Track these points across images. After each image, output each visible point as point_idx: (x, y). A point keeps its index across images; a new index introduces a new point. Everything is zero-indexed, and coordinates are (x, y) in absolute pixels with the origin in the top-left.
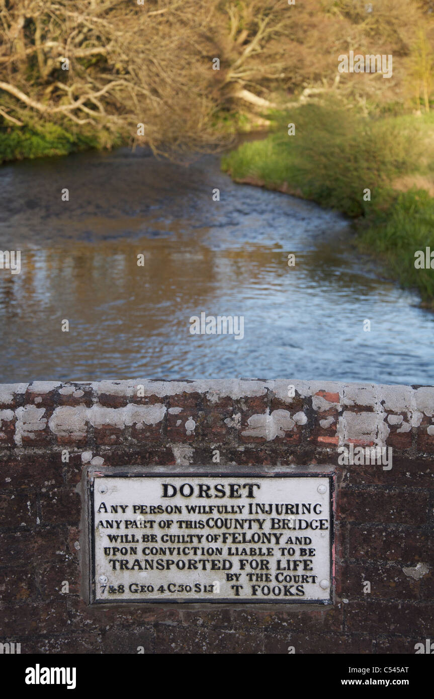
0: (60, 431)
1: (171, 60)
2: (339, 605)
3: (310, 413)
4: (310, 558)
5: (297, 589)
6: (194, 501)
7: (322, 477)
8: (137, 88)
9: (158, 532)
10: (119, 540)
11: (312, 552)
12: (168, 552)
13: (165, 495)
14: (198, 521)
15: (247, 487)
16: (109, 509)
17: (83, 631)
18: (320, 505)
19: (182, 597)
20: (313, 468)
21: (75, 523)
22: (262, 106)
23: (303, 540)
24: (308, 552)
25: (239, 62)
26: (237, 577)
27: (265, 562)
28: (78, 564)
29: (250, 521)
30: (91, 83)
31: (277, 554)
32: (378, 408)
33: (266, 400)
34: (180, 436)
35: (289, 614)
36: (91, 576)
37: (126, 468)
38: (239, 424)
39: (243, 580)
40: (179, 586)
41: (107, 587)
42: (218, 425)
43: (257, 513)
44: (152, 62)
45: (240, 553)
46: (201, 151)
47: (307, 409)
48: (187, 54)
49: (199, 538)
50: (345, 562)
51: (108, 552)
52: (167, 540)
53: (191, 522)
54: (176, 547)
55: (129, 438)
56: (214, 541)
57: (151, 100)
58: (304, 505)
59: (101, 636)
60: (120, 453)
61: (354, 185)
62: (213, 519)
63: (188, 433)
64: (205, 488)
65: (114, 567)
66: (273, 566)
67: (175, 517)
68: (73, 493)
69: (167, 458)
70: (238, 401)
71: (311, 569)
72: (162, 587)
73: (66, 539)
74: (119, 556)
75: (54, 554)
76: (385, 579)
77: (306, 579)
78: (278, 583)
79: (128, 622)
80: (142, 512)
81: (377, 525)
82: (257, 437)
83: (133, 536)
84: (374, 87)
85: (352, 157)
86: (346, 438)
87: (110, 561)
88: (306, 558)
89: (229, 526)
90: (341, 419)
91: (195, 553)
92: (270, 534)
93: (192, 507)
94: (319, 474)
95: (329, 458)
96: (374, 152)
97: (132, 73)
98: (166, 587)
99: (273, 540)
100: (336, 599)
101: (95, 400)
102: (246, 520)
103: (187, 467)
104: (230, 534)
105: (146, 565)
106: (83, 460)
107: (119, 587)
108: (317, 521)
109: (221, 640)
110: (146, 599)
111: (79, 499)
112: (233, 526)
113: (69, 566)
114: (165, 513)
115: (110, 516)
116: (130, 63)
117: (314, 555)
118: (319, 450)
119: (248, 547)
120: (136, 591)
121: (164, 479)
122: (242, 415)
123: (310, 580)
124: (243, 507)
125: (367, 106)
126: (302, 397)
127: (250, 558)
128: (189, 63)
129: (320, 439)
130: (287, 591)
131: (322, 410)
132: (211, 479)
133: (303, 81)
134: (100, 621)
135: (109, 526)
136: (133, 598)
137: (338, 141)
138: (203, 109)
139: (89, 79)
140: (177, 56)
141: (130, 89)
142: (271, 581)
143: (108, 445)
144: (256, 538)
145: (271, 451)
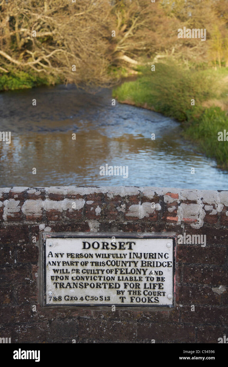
0: (27, 213)
1: (86, 39)
2: (177, 308)
3: (163, 204)
4: (162, 282)
5: (155, 299)
6: (100, 251)
7: (169, 238)
8: (68, 53)
9: (80, 268)
10: (59, 272)
11: (163, 279)
12: (85, 278)
13: (84, 248)
14: (102, 262)
15: (128, 244)
16: (54, 255)
17: (39, 321)
18: (168, 254)
19: (93, 303)
20: (164, 234)
21: (36, 263)
22: (134, 64)
23: (158, 272)
24: (161, 279)
25: (122, 41)
26: (123, 292)
27: (138, 284)
28: (37, 285)
29: (130, 262)
30: (44, 50)
31: (144, 280)
32: (200, 202)
33: (139, 197)
34: (93, 216)
35: (150, 313)
36: (44, 291)
37: (63, 233)
38: (124, 210)
39: (126, 294)
40: (91, 297)
41: (53, 298)
42: (113, 210)
43: (134, 258)
44: (76, 40)
45: (124, 279)
46: (102, 86)
47: (161, 202)
48: (95, 36)
49: (103, 271)
50: (181, 284)
51: (53, 278)
52: (85, 272)
53: (98, 262)
54: (90, 276)
55: (65, 217)
56: (110, 273)
57: (76, 59)
58: (159, 254)
59: (49, 324)
60: (60, 225)
61: (182, 104)
62: (110, 261)
63: (97, 214)
64: (106, 244)
65: (56, 287)
66: (142, 286)
67: (89, 260)
68: (35, 247)
69: (86, 228)
70: (124, 198)
71: (163, 288)
72: (82, 297)
73: (31, 271)
74: (59, 281)
75: (24, 279)
76: (202, 294)
77: (160, 294)
78: (144, 296)
79: (63, 316)
80: (71, 257)
81: (198, 265)
82: (134, 217)
83: (67, 270)
84: (192, 55)
85: (181, 90)
86: (182, 218)
87: (54, 283)
88: (160, 282)
89: (118, 264)
90: (179, 207)
91: (100, 280)
92: (140, 269)
93: (99, 254)
94: (167, 237)
95: (173, 228)
96: (192, 87)
97: (66, 46)
98: (84, 298)
99: (142, 272)
100: (176, 304)
101: (47, 196)
102: (128, 262)
103: (96, 233)
104: (119, 269)
105: (73, 286)
106: (40, 229)
107: (59, 297)
108: (166, 262)
109: (114, 327)
110: (73, 304)
111: (38, 250)
112: (121, 265)
113: (32, 286)
114: (84, 257)
115: (54, 259)
116: (65, 40)
117: (164, 281)
118: (168, 224)
119: (129, 276)
120: (68, 300)
121: (84, 239)
122: (126, 205)
123: (162, 294)
124: (126, 254)
125: (189, 64)
126: (159, 195)
127: (130, 282)
128: (96, 41)
129: (168, 218)
130: (149, 300)
131: (169, 202)
132: (109, 239)
133: (155, 51)
134: (48, 316)
135: (53, 264)
136: (66, 303)
137: (174, 81)
138: (103, 65)
139: (43, 48)
140: (89, 37)
141: (65, 54)
142: (141, 294)
143: (53, 220)
144: (133, 271)
145: (141, 224)
